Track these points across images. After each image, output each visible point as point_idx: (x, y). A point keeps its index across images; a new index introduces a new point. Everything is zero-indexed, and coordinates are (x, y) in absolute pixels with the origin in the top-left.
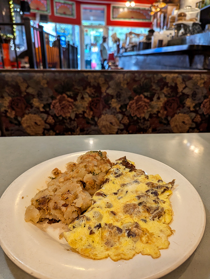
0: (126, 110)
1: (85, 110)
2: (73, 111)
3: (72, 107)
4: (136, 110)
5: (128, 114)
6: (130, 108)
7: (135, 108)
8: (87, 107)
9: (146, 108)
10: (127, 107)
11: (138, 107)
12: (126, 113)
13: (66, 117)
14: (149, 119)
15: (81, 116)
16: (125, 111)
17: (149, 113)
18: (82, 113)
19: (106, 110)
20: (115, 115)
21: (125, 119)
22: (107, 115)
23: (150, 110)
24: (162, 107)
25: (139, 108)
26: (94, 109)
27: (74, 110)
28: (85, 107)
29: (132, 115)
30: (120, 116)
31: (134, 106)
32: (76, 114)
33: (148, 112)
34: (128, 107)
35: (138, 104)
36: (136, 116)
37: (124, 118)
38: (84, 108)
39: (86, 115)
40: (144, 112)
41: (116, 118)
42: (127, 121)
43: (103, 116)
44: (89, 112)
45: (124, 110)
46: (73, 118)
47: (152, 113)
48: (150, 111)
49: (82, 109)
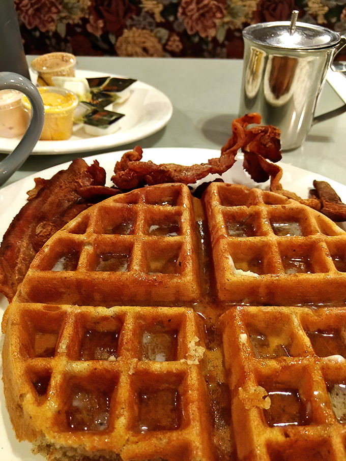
0: (176, 18)
1: (87, 17)
2: (61, 19)
3: (57, 8)
4: (198, 19)
5: (181, 30)
6: (184, 13)
7: (196, 16)
8: (89, 8)
9: (219, 15)
10: (176, 11)
11: (201, 11)
12: (175, 26)
13: (48, 31)
14: (226, 43)
15: (79, 30)
16: (174, 22)
17: (226, 27)
18: (80, 22)
19: (132, 19)
20: (152, 31)
21: (175, 41)
22: (134, 29)
23: (226, 19)
24: (254, 12)
25: (203, 15)
26: (106, 14)
27: (63, 15)
28: (86, 7)
29: (190, 33)
30: (164, 33)
31: (192, 10)
32: (68, 25)
33: (224, 24)
34: (180, 10)
35: (201, 5)
36: (197, 33)
37: (172, 39)
38: (82, 10)
39: (90, 29)
40: (215, 26)
41: (156, 36)
42: (178, 46)
43: (126, 33)
44: (96, 21)
45: (171, 18)
46: (63, 34)
47: (232, 27)
48: (228, 23)
49: (80, 15)
